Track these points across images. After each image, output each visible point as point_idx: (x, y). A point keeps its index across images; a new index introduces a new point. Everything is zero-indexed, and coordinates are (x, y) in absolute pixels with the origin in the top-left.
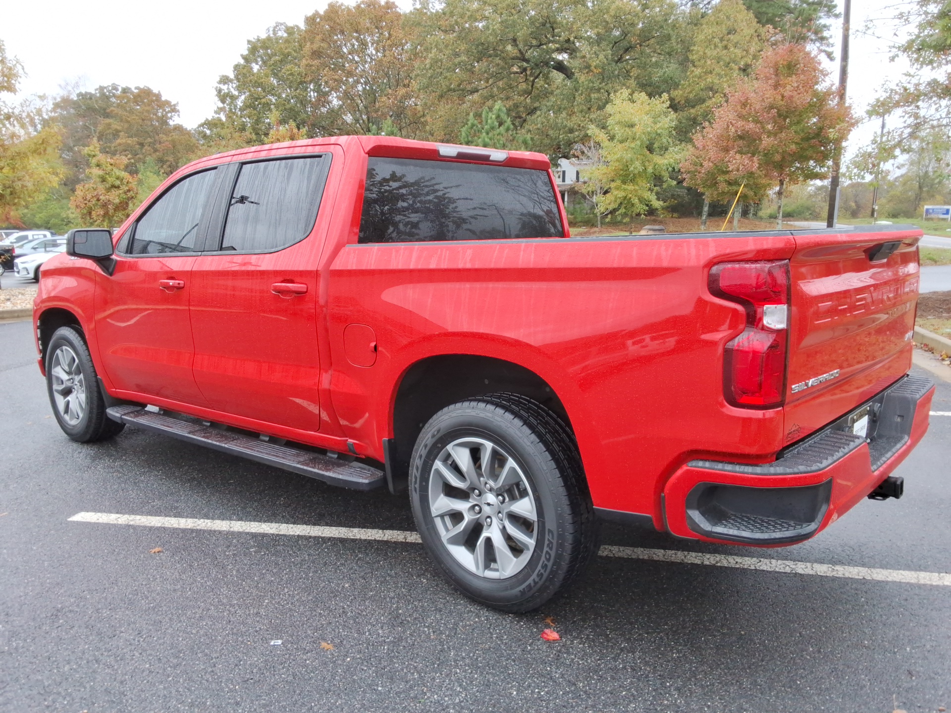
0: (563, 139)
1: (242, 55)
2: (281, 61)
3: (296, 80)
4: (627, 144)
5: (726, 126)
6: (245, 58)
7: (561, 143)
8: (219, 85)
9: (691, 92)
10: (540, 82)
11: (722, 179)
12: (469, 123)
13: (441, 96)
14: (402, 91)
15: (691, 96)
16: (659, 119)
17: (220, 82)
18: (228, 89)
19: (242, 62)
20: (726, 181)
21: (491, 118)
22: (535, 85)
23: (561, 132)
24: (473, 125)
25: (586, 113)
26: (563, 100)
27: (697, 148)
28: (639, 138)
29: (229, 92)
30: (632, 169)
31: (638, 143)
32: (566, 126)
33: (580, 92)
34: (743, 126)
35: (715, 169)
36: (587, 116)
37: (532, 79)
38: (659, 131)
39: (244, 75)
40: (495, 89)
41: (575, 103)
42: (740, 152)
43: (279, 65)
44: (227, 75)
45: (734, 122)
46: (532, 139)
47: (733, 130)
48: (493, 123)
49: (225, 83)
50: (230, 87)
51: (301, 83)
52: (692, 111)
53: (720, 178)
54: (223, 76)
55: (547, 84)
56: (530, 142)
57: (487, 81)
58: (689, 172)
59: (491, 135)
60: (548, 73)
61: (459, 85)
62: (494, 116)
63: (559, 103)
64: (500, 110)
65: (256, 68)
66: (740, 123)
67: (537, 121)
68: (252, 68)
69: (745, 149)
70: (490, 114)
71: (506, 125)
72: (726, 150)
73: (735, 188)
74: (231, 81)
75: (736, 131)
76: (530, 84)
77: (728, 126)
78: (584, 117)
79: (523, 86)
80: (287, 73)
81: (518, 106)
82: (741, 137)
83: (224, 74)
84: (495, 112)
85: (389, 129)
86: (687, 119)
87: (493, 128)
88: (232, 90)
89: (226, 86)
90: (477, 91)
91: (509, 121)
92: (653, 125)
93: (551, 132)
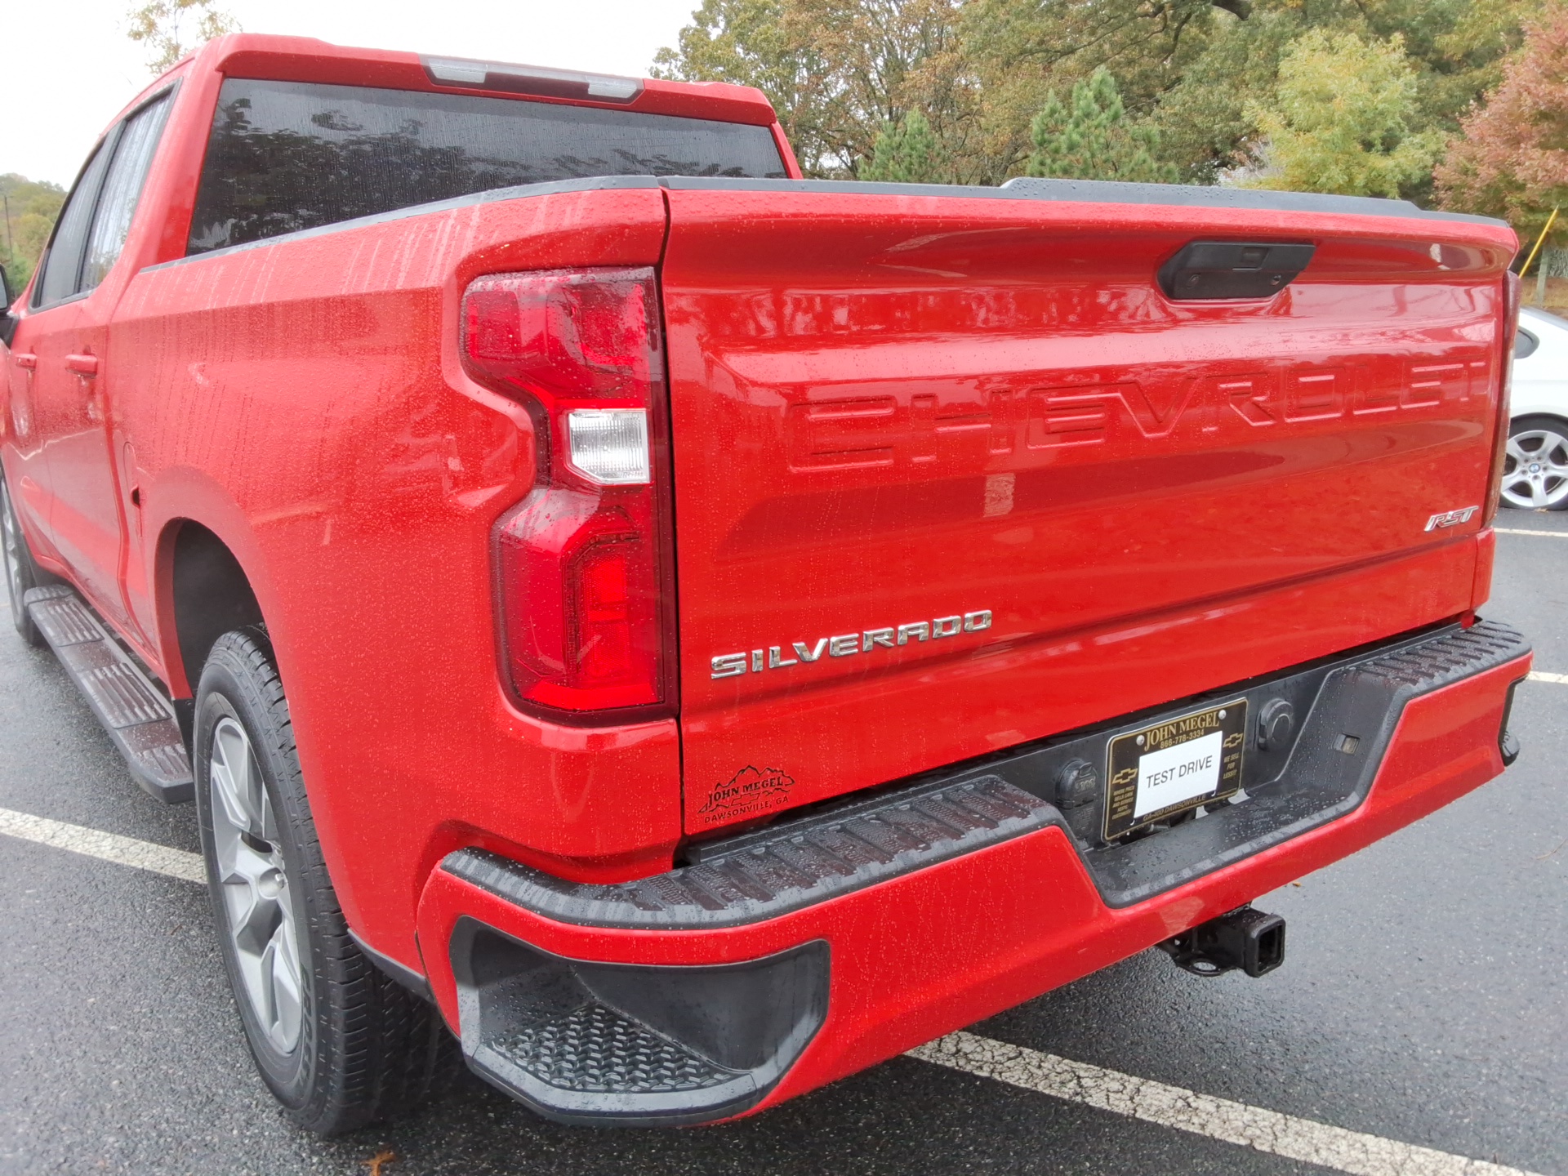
0: (1221, 131)
1: (693, 13)
2: (752, 20)
3: (774, 51)
4: (1315, 133)
5: (1515, 95)
6: (698, 17)
7: (1216, 140)
8: (654, 65)
9: (1475, 38)
10: (1192, 30)
11: (1514, 200)
12: (1047, 107)
13: (1008, 64)
14: (944, 59)
15: (1476, 44)
16: (1384, 83)
17: (658, 59)
18: (669, 69)
19: (694, 24)
20: (1522, 204)
21: (1086, 97)
22: (1182, 36)
23: (1218, 119)
24: (1053, 112)
25: (1267, 82)
26: (1226, 59)
27: (1470, 142)
28: (1342, 120)
29: (671, 75)
30: (1323, 179)
31: (1337, 130)
32: (1227, 107)
33: (1257, 43)
34: (1550, 93)
35: (1500, 181)
36: (1268, 87)
37: (1176, 25)
38: (1381, 106)
39: (695, 46)
40: (1107, 47)
41: (1248, 65)
42: (1544, 146)
43: (748, 26)
44: (669, 47)
45: (1532, 86)
46: (1163, 133)
47: (1529, 102)
48: (1089, 105)
49: (665, 61)
50: (673, 67)
51: (782, 54)
52: (1477, 73)
53: (1512, 199)
54: (662, 50)
55: (1205, 33)
56: (1158, 139)
57: (1093, 32)
58: (1450, 188)
59: (1082, 128)
60: (1208, 12)
61: (1041, 42)
62: (1091, 94)
63: (1217, 65)
64: (1103, 82)
65: (715, 33)
66: (1545, 87)
67: (1175, 102)
68: (708, 34)
69: (1553, 140)
70: (1086, 91)
71: (1113, 108)
72: (1515, 141)
73: (1540, 217)
74: (675, 56)
75: (1536, 103)
76: (1172, 34)
77: (1520, 94)
78: (1263, 89)
79: (1159, 39)
80: (760, 38)
81: (1147, 77)
82: (1544, 116)
83: (664, 45)
84: (1094, 85)
85: (916, 126)
86: (1464, 89)
87: (1088, 115)
88: (675, 71)
89: (667, 65)
90: (1072, 51)
91: (1118, 100)
92: (1370, 95)
93: (1198, 120)
